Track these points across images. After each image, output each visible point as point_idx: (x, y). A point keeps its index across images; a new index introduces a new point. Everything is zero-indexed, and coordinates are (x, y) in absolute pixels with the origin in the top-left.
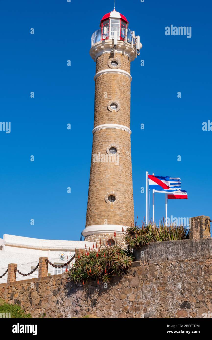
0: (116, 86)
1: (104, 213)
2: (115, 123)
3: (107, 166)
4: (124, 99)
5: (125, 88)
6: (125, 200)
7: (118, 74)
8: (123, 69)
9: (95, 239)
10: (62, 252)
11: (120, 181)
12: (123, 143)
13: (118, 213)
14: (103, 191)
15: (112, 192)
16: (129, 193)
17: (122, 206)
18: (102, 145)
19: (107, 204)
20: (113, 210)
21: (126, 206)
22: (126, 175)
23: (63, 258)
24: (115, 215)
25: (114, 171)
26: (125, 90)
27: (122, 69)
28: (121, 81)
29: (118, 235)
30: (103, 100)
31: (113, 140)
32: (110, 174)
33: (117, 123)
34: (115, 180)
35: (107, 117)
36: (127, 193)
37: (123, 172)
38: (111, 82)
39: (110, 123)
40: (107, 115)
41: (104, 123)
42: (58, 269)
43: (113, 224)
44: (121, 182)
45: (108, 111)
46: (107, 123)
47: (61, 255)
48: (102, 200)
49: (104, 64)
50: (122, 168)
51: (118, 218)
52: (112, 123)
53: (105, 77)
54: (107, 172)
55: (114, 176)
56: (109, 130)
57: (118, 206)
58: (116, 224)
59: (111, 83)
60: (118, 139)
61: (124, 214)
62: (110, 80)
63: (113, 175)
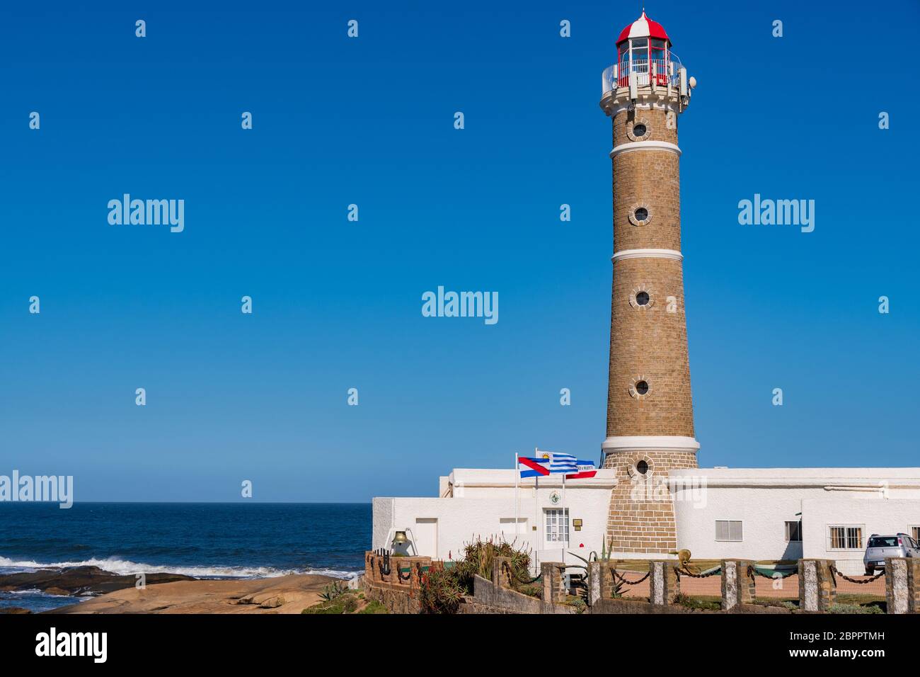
0: (643, 175)
1: (629, 416)
2: (643, 247)
3: (632, 329)
4: (659, 197)
5: (662, 176)
6: (667, 390)
7: (645, 151)
8: (657, 139)
9: (615, 461)
10: (554, 489)
11: (655, 355)
12: (661, 283)
13: (653, 414)
14: (626, 376)
15: (641, 377)
16: (675, 374)
17: (660, 401)
18: (622, 291)
19: (633, 399)
20: (643, 410)
21: (668, 399)
22: (669, 343)
23: (556, 499)
24: (647, 418)
25: (642, 339)
26: (662, 178)
27: (653, 140)
28: (652, 163)
29: (654, 453)
30: (622, 203)
31: (641, 280)
32: (637, 344)
33: (647, 247)
34: (647, 354)
35: (630, 237)
36: (670, 374)
37: (661, 338)
38: (633, 168)
39: (635, 248)
40: (630, 233)
41: (626, 249)
42: (551, 517)
43: (644, 435)
44: (658, 357)
45: (630, 226)
46: (630, 249)
47: (553, 495)
48: (625, 391)
49: (622, 133)
50: (659, 331)
51: (653, 423)
52: (639, 248)
53: (624, 159)
54: (631, 340)
55: (644, 348)
56: (633, 262)
57: (652, 401)
58: (650, 434)
59: (634, 170)
60: (650, 277)
61: (664, 415)
62: (633, 165)
63: (642, 346)
